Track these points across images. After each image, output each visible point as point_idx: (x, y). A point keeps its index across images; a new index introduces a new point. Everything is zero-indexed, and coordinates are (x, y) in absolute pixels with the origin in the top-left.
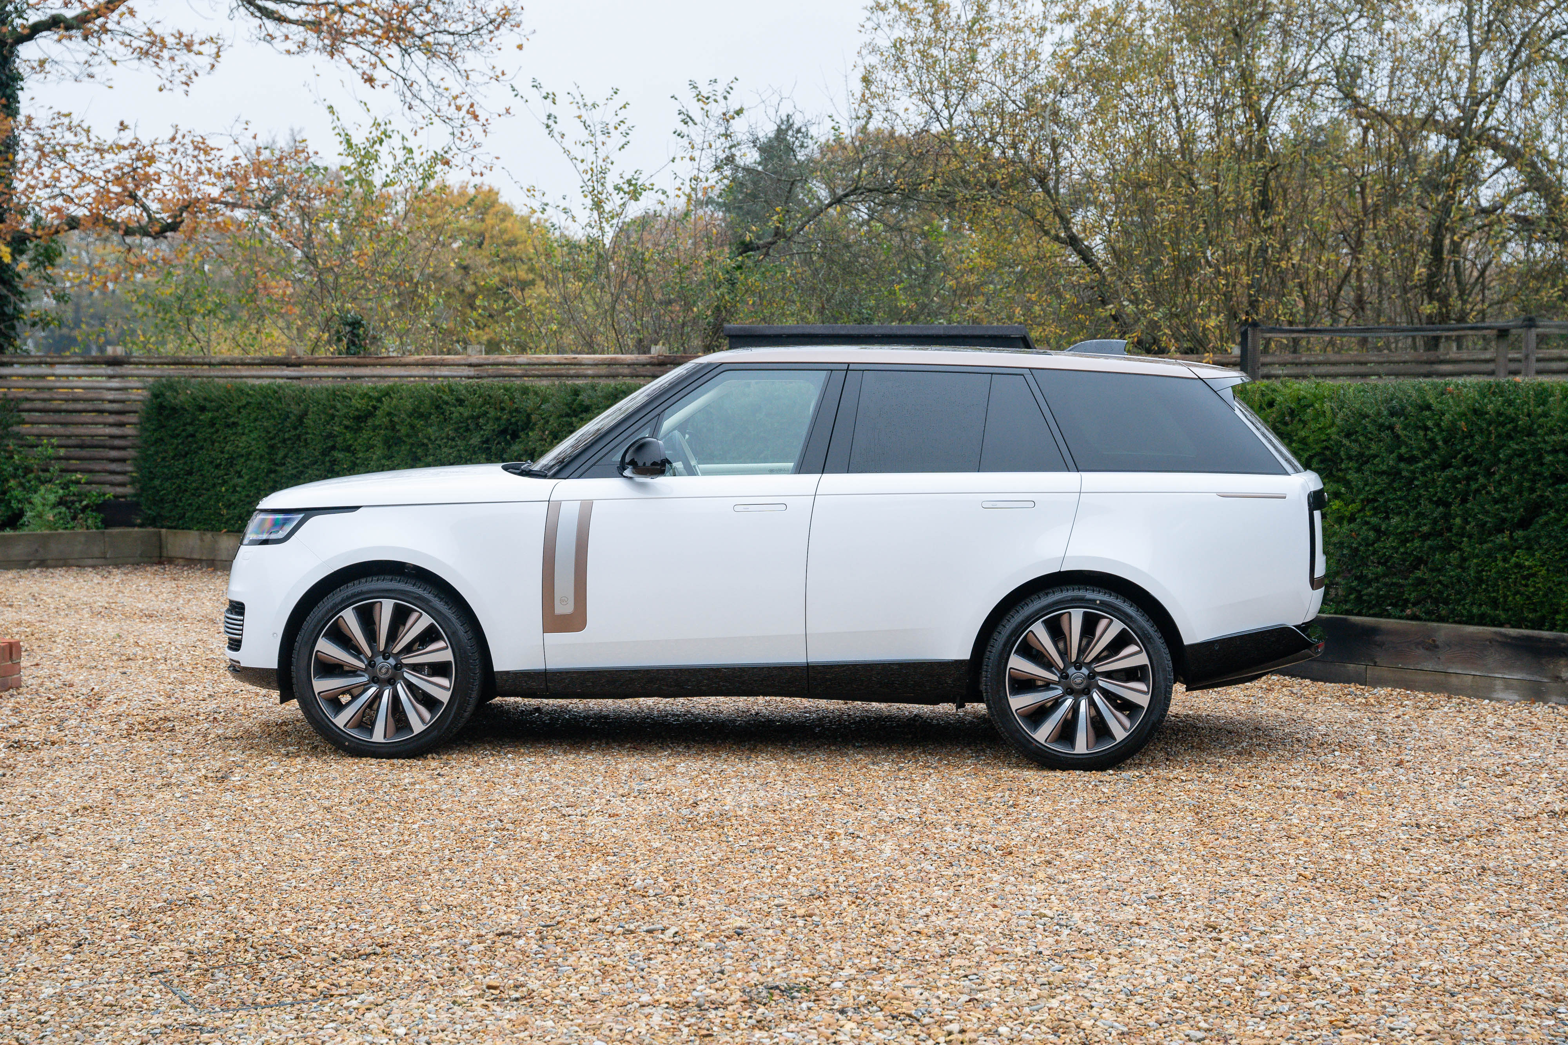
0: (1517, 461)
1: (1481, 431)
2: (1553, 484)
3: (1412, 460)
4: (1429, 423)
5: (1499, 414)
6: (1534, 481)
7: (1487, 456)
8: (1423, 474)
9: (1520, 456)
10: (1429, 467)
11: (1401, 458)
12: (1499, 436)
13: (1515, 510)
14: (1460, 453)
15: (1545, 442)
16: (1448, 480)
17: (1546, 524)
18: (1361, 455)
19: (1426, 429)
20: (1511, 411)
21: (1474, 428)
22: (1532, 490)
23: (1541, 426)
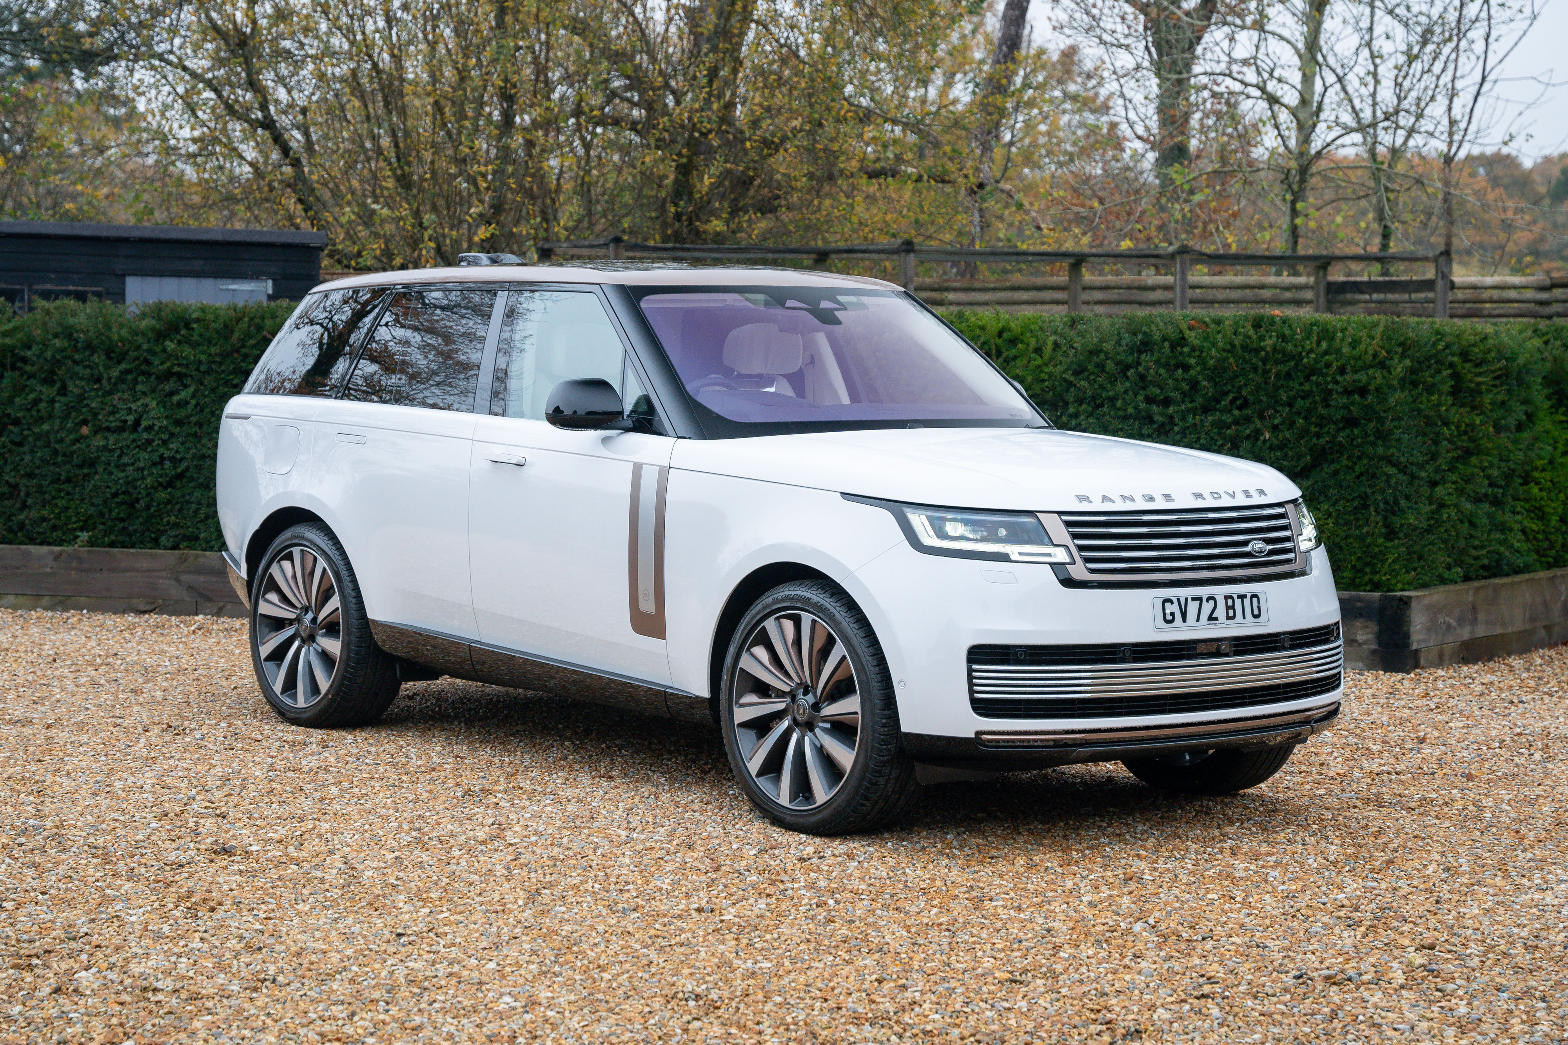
0: (1299, 403)
1: (1255, 369)
2: (1344, 429)
3: (1167, 402)
4: (1193, 361)
5: (1275, 349)
6: (1321, 426)
7: (1264, 399)
8: (1183, 419)
9: (1303, 398)
10: (1189, 410)
11: (1149, 400)
12: (1277, 375)
13: (1299, 457)
14: (1227, 393)
15: (1337, 382)
16: (1213, 424)
17: (1336, 472)
18: (1093, 398)
19: (1186, 368)
20: (1290, 347)
21: (1247, 367)
22: (1318, 436)
23: (1328, 365)
